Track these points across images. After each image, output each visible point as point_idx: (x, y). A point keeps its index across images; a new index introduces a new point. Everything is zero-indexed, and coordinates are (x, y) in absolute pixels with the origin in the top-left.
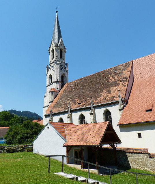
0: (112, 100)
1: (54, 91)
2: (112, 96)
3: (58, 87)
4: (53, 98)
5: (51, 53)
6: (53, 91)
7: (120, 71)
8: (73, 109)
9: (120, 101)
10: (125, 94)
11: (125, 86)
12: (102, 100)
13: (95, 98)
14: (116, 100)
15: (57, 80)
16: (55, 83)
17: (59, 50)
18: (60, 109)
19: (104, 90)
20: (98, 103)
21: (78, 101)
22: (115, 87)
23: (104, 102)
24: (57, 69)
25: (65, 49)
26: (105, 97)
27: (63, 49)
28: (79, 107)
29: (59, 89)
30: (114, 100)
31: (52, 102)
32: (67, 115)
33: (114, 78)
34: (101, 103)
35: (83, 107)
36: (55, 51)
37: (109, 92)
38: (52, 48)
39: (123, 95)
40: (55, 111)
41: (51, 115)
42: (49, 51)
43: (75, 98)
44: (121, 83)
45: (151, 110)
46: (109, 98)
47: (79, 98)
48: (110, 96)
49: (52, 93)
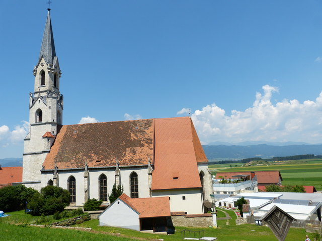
0: (139, 163)
1: (51, 137)
2: (138, 158)
3: (54, 130)
4: (50, 145)
5: (39, 76)
6: (49, 137)
7: (142, 129)
8: (90, 167)
9: (149, 165)
10: (152, 158)
11: (151, 149)
12: (127, 161)
13: (118, 158)
14: (145, 164)
15: (54, 120)
16: (51, 125)
17: (53, 75)
18: (68, 164)
19: (127, 149)
20: (124, 164)
21: (95, 157)
22: (140, 148)
23: (131, 164)
24: (53, 105)
25: (60, 73)
26: (130, 158)
27: (58, 72)
28: (99, 165)
30: (142, 163)
31: (49, 152)
32: (82, 174)
33: (137, 136)
34: (127, 164)
35: (105, 167)
36: (47, 75)
37: (134, 153)
38: (40, 68)
39: (151, 159)
40: (62, 166)
41: (56, 171)
42: (36, 71)
43: (88, 152)
44: (146, 144)
45: (177, 178)
46: (136, 160)
47: (95, 153)
48: (136, 158)
49: (48, 140)
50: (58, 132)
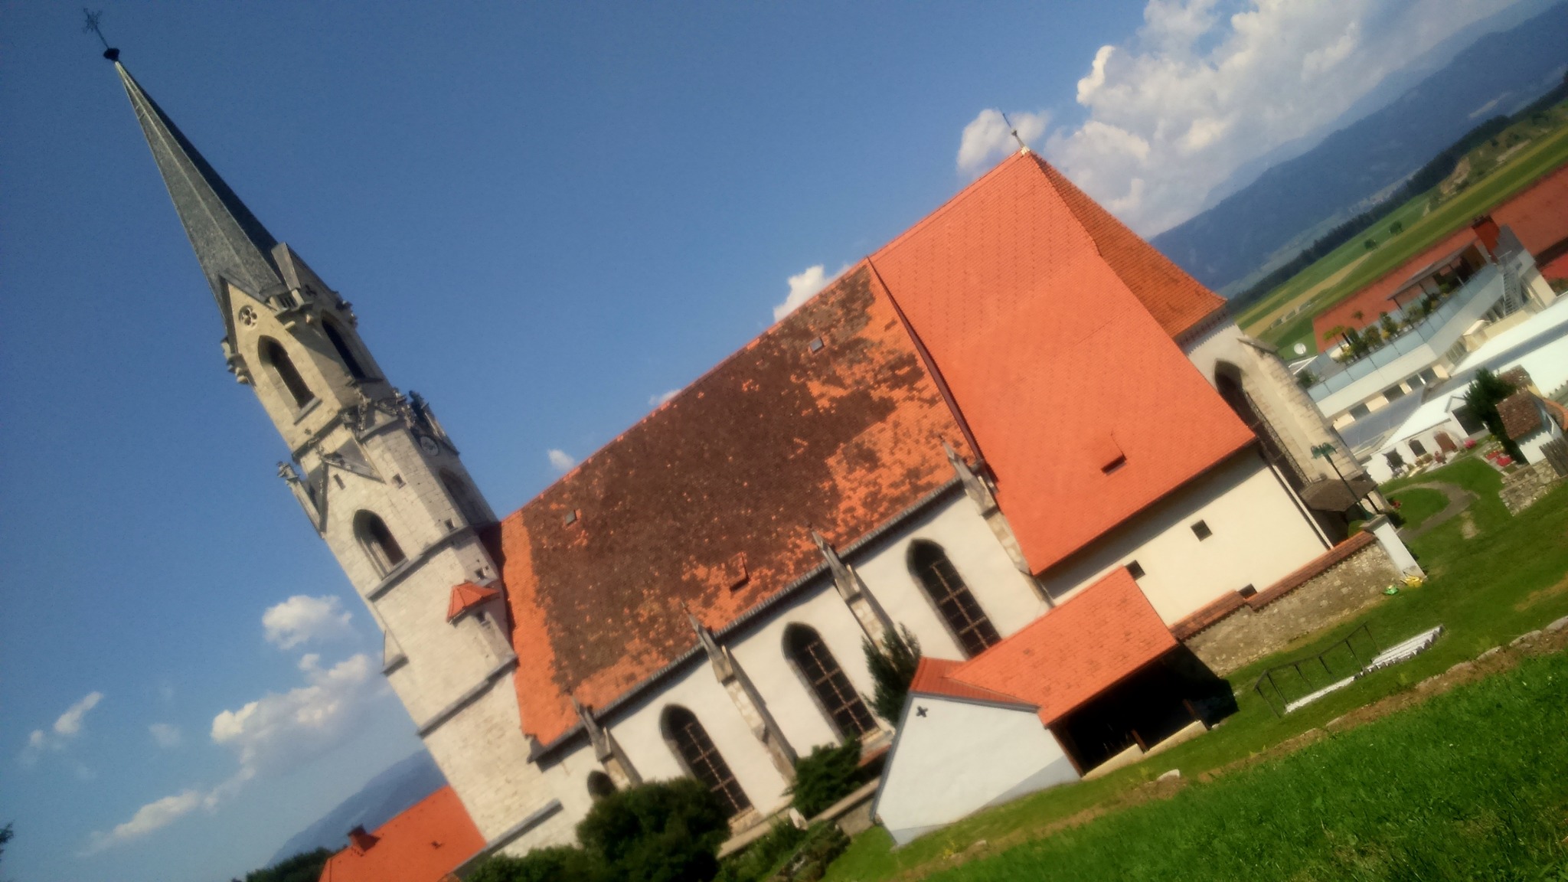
0: (916, 490)
1: (484, 600)
2: (898, 472)
3: (477, 566)
4: (501, 636)
5: (264, 376)
7: (841, 333)
8: (721, 626)
9: (966, 476)
10: (960, 437)
11: (932, 402)
12: (860, 511)
13: (814, 521)
14: (943, 478)
15: (449, 524)
16: (449, 550)
17: (320, 334)
18: (624, 667)
19: (831, 461)
20: (854, 532)
21: (716, 576)
22: (879, 425)
23: (883, 515)
24: (403, 460)
25: (342, 307)
26: (863, 492)
27: (331, 309)
28: (750, 599)
29: (490, 574)
30: (929, 486)
31: (514, 664)
32: (705, 675)
33: (836, 381)
34: (869, 525)
35: (780, 591)
36: (295, 350)
37: (869, 458)
38: (248, 337)
39: (957, 444)
40: (603, 691)
41: (592, 728)
42: (237, 360)
43: (675, 571)
44: (898, 394)
45: (1119, 462)
46: (895, 485)
47: (709, 558)
48: (889, 476)
49: (480, 617)
50: (497, 557)
